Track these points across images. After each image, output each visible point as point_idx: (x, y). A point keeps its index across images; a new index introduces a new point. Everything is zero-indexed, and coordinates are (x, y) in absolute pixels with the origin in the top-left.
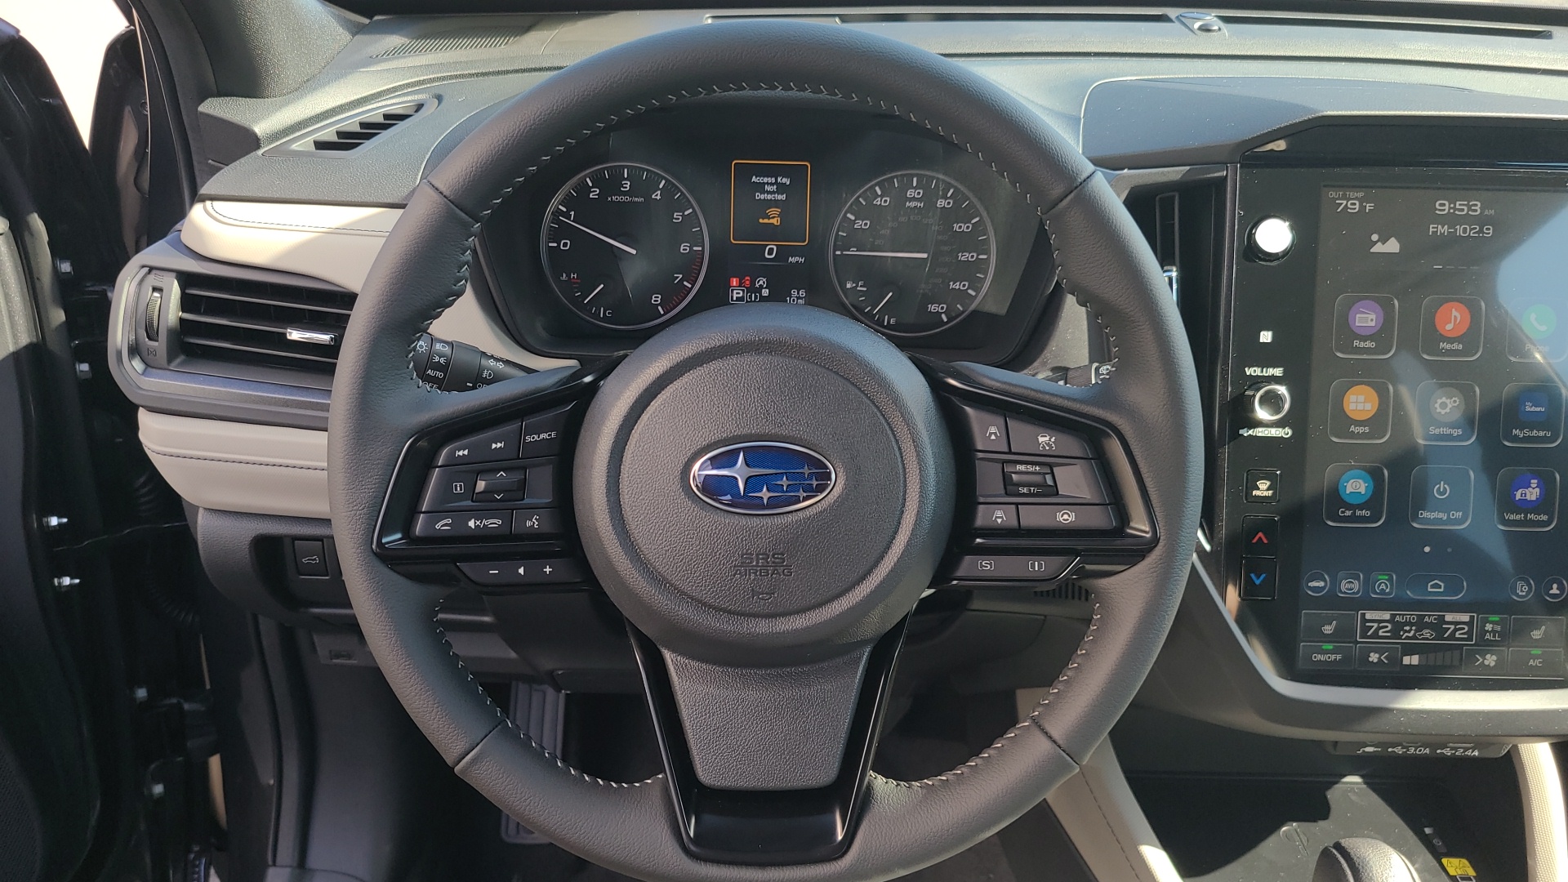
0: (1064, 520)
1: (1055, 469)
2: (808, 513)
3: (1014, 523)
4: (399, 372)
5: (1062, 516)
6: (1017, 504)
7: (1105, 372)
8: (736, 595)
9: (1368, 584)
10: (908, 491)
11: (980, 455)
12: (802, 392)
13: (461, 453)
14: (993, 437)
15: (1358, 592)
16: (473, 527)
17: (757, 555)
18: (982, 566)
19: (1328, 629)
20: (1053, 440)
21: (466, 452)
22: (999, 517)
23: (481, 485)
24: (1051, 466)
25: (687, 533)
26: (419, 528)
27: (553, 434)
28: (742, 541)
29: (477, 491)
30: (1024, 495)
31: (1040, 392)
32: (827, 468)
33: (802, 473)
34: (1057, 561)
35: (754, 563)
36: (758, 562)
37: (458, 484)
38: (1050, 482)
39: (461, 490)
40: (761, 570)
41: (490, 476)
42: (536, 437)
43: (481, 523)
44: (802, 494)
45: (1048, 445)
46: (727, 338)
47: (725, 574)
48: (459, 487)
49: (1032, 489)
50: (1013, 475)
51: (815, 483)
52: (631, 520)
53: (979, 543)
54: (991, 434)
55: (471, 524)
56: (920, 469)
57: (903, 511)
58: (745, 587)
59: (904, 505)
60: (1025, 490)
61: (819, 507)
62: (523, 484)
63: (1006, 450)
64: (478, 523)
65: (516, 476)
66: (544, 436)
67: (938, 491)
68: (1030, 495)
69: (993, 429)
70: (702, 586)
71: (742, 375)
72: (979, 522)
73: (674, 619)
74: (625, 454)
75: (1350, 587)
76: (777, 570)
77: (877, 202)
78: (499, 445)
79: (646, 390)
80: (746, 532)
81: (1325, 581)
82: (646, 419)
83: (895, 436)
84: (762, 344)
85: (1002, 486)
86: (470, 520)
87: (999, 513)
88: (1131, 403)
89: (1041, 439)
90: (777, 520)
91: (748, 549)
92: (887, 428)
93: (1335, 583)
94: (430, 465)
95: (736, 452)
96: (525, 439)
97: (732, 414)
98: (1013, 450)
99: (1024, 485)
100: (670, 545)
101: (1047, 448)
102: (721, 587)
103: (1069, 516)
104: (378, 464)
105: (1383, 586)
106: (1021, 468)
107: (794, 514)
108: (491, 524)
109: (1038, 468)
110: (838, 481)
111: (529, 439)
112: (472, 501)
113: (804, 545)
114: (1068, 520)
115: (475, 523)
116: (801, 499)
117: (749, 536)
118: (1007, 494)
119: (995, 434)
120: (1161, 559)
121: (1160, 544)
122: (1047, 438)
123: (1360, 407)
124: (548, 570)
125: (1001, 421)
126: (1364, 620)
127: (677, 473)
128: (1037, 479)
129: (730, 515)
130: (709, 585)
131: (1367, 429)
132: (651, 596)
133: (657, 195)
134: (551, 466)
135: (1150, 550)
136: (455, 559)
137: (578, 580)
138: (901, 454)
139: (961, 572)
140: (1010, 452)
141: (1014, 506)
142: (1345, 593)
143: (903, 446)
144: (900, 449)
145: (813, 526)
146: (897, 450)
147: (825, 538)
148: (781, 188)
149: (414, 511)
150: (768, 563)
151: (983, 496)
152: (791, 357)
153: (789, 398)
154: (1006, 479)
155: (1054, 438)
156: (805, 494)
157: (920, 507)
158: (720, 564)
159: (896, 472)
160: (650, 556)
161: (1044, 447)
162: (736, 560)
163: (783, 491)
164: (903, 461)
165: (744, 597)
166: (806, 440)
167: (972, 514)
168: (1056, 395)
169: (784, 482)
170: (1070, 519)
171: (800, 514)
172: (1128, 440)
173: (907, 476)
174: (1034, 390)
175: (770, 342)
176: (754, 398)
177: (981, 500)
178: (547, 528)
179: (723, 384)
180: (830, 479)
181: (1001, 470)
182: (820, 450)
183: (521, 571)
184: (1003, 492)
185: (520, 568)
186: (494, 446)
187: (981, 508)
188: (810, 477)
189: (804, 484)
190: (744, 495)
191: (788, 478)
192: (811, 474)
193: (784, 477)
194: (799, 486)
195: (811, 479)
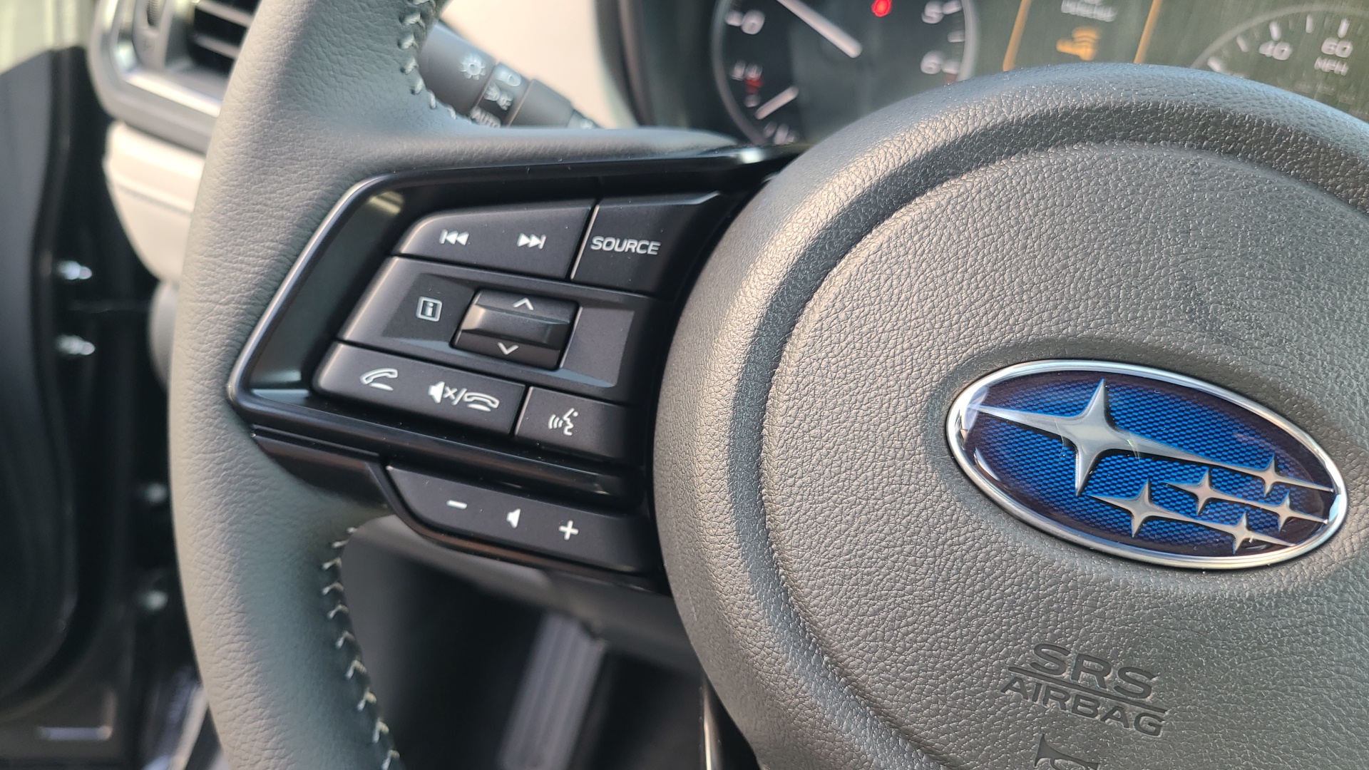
2: (1246, 585)
4: (377, 46)
8: (995, 739)
13: (452, 238)
16: (438, 399)
17: (1081, 657)
21: (463, 239)
23: (477, 316)
25: (907, 548)
26: (330, 376)
27: (652, 248)
28: (1047, 612)
29: (466, 325)
32: (1330, 483)
33: (1256, 478)
35: (1066, 675)
36: (1075, 676)
37: (431, 302)
39: (434, 315)
40: (1078, 697)
41: (499, 302)
42: (615, 243)
43: (456, 394)
44: (1241, 532)
47: (979, 678)
48: (430, 310)
51: (1284, 511)
52: (776, 479)
55: (437, 392)
58: (1023, 727)
61: (1280, 580)
62: (561, 338)
64: (450, 393)
65: (556, 316)
66: (632, 245)
70: (911, 689)
73: (821, 746)
74: (802, 319)
76: (1122, 709)
77: (1268, 50)
78: (534, 241)
79: (893, 178)
80: (1066, 590)
82: (873, 248)
86: (435, 383)
90: (1154, 580)
91: (1060, 635)
94: (387, 246)
95: (1089, 380)
96: (590, 242)
97: (1099, 281)
100: (857, 565)
102: (963, 705)
104: (282, 217)
108: (476, 402)
110: (1352, 524)
111: (599, 244)
112: (452, 345)
115: (444, 392)
116: (1237, 546)
117: (1070, 604)
124: (569, 530)
127: (920, 396)
129: (1032, 535)
130: (930, 692)
132: (778, 672)
134: (632, 314)
136: (388, 455)
137: (626, 568)
149: (331, 335)
150: (1103, 684)
156: (1253, 536)
158: (972, 651)
160: (801, 578)
162: (1019, 653)
163: (1190, 512)
165: (1011, 750)
169: (1202, 489)
171: (1224, 584)
175: (1242, 125)
176: (1168, 254)
178: (590, 441)
180: (1329, 514)
182: (1320, 431)
183: (514, 518)
185: (513, 510)
186: (523, 240)
188: (1276, 497)
189: (1254, 508)
190: (1084, 494)
191: (1214, 481)
192: (1281, 486)
193: (1206, 475)
194: (1241, 509)
195: (1278, 501)
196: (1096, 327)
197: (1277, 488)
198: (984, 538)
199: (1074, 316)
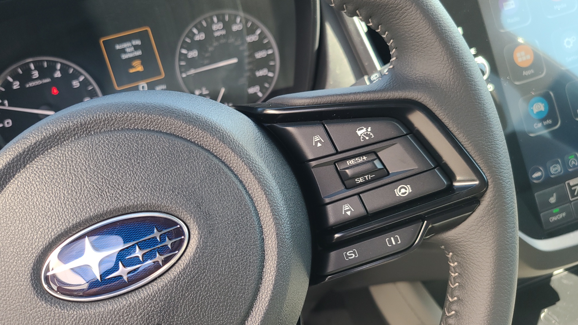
0: (403, 194)
1: (380, 154)
3: (361, 211)
5: (400, 191)
6: (358, 194)
7: (375, 79)
9: (565, 165)
10: (261, 218)
11: (313, 163)
12: (130, 159)
14: (319, 145)
15: (561, 171)
18: (347, 257)
19: (553, 200)
20: (369, 129)
22: (348, 210)
24: (375, 153)
30: (361, 184)
31: (345, 94)
32: (177, 224)
33: (153, 238)
34: (409, 230)
38: (379, 166)
45: (367, 135)
46: (42, 133)
49: (366, 177)
50: (347, 171)
51: (169, 243)
53: (338, 238)
54: (316, 143)
56: (265, 193)
57: (263, 239)
59: (262, 233)
60: (361, 180)
61: (181, 265)
63: (334, 151)
67: (289, 208)
68: (366, 182)
69: (317, 138)
71: (66, 162)
72: (332, 219)
75: (556, 169)
77: (197, 38)
80: (116, 315)
81: (540, 170)
83: (232, 171)
84: (77, 127)
85: (341, 183)
87: (346, 207)
88: (422, 78)
89: (359, 133)
90: (143, 293)
92: (224, 167)
93: (547, 170)
98: (339, 150)
99: (358, 176)
101: (367, 138)
103: (406, 189)
105: (573, 163)
106: (351, 162)
107: (159, 280)
109: (365, 158)
110: (192, 232)
113: (177, 308)
114: (406, 192)
116: (161, 263)
118: (347, 188)
119: (320, 141)
120: (495, 199)
121: (490, 187)
122: (364, 130)
123: (524, 59)
125: (321, 129)
126: (570, 187)
127: (27, 282)
128: (368, 166)
129: (94, 305)
131: (532, 71)
133: (58, 74)
135: (483, 195)
138: (244, 186)
139: (331, 267)
140: (337, 153)
141: (356, 197)
142: (554, 174)
143: (242, 178)
144: (241, 182)
145: (181, 286)
146: (239, 183)
147: (197, 293)
148: (136, 48)
151: (328, 197)
152: (111, 131)
153: (119, 170)
154: (342, 176)
155: (370, 128)
156: (163, 257)
157: (277, 229)
159: (245, 204)
161: (364, 138)
163: (140, 262)
164: (247, 192)
166: (147, 205)
167: (324, 215)
168: (359, 93)
169: (138, 253)
170: (407, 191)
171: (165, 278)
172: (431, 108)
173: (256, 204)
174: (339, 95)
175: (86, 123)
176: (84, 181)
177: (327, 200)
179: (49, 178)
180: (183, 234)
181: (335, 170)
182: (164, 209)
184: (343, 188)
187: (329, 208)
188: (163, 239)
189: (158, 248)
190: (102, 279)
191: (141, 247)
192: (163, 235)
193: (137, 247)
194: (155, 251)
195: (165, 240)
196: (73, 220)
197: (162, 237)
198: (78, 317)
199: (63, 221)
